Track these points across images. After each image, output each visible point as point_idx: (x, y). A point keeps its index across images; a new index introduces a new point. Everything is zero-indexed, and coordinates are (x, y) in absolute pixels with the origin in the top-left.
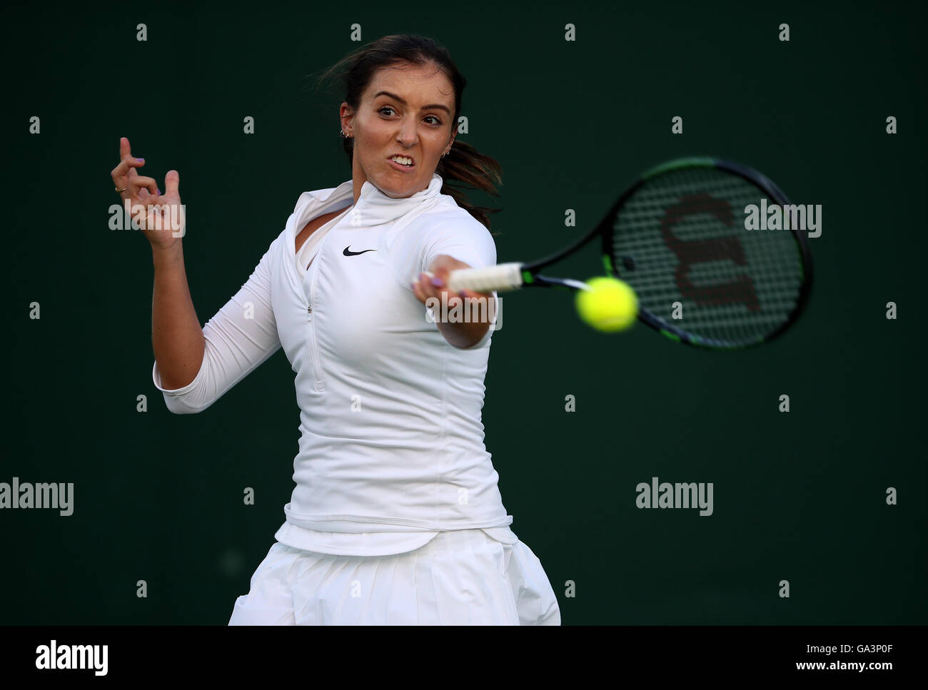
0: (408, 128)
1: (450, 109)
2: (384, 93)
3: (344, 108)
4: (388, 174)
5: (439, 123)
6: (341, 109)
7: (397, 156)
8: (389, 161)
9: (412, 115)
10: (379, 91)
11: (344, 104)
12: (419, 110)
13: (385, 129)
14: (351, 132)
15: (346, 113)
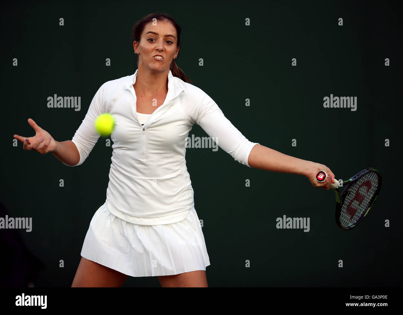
0: (160, 44)
1: (175, 37)
2: (150, 32)
3: (135, 43)
4: (154, 63)
5: (172, 43)
6: (134, 44)
7: (157, 55)
8: (154, 58)
9: (161, 39)
10: (147, 32)
11: (135, 42)
12: (163, 37)
13: (151, 46)
14: (139, 51)
15: (136, 45)
